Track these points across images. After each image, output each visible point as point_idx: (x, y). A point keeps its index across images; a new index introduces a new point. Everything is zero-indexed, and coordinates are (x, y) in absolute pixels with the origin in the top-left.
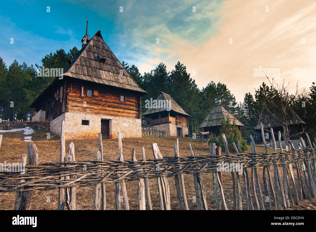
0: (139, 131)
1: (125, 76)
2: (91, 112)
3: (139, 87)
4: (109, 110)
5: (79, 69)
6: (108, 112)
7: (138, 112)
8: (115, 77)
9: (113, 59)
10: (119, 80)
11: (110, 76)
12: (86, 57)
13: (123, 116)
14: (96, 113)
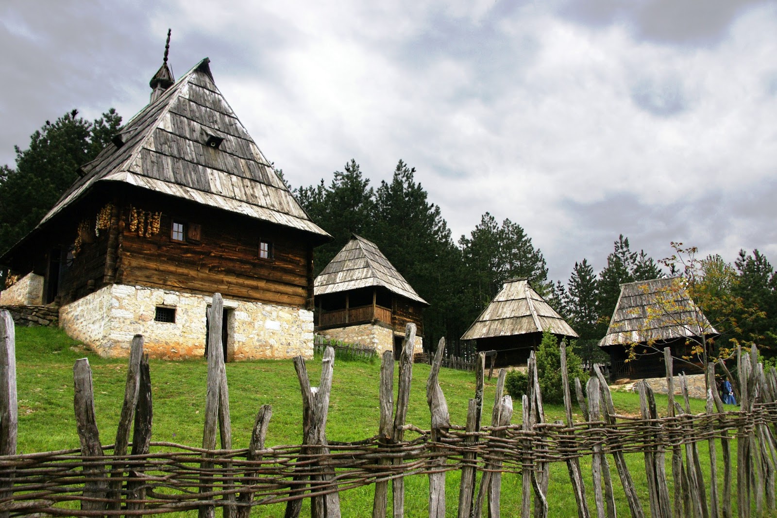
0: (308, 343)
1: (273, 189)
2: (181, 285)
3: (310, 220)
4: (229, 283)
5: (153, 162)
6: (226, 287)
7: (306, 292)
8: (247, 189)
9: (240, 138)
10: (256, 197)
11: (233, 185)
12: (170, 130)
13: (266, 302)
14: (193, 291)
